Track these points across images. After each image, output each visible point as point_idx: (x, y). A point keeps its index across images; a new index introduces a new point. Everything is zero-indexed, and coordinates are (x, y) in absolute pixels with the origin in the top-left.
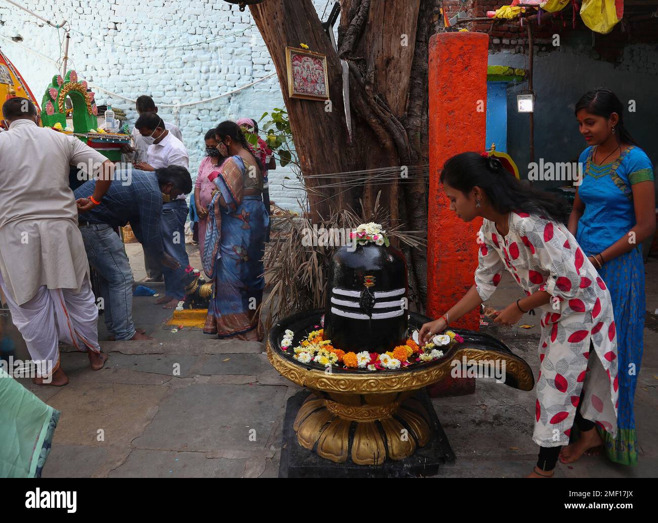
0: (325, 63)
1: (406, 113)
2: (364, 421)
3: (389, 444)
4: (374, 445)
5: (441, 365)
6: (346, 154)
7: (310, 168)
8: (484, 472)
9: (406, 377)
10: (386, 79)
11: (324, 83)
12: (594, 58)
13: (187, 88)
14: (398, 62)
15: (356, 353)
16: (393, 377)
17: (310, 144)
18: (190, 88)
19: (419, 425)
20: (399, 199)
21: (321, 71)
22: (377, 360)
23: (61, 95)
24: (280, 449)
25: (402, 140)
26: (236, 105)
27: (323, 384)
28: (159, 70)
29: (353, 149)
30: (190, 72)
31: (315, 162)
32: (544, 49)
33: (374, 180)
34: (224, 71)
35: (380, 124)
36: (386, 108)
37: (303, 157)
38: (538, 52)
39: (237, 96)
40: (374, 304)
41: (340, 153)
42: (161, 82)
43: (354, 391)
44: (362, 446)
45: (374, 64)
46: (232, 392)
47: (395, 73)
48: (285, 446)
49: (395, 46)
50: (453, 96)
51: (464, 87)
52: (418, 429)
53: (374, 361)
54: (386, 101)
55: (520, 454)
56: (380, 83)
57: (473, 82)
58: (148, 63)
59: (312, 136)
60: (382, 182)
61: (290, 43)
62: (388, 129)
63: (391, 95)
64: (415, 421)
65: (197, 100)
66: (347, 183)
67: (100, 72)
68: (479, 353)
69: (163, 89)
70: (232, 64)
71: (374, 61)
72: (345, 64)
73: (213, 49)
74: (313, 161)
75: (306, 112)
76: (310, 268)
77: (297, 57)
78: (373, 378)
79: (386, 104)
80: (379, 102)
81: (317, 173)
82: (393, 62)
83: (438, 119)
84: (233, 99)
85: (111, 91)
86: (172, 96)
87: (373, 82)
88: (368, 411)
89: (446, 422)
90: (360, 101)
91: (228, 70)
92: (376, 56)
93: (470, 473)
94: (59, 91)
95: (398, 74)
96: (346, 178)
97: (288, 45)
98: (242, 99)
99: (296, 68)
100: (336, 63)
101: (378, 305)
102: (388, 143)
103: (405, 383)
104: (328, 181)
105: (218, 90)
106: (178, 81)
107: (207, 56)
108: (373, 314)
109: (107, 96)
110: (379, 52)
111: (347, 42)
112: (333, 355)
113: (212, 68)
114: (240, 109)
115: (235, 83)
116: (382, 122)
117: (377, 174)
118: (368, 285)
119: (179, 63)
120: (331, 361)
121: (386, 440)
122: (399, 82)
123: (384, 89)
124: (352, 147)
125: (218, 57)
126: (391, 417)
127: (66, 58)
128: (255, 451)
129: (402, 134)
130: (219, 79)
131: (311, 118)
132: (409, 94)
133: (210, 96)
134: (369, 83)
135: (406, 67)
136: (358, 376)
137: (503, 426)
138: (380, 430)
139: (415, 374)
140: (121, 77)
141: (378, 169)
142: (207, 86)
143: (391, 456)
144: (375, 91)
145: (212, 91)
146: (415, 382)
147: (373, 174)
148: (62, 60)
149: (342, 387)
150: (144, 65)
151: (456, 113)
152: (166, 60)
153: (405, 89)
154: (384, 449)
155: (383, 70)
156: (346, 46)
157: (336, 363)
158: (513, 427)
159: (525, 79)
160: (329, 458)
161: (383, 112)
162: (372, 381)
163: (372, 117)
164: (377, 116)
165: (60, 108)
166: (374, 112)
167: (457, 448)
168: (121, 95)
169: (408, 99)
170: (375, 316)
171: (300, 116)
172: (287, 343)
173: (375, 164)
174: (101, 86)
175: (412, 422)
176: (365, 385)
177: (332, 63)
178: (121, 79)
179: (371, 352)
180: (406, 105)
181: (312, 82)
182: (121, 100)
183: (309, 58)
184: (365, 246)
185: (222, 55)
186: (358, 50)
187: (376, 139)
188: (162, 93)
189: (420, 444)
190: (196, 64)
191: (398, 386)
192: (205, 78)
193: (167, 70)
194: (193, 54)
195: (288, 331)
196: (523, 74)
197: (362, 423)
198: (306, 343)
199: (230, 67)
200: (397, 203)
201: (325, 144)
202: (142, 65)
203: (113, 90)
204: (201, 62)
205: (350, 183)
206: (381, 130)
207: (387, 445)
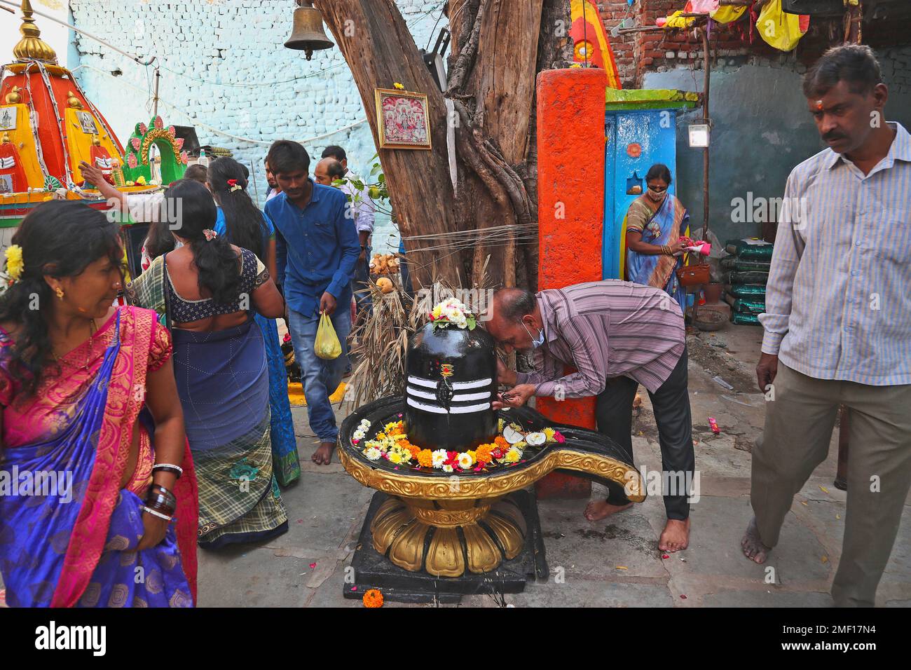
0: (425, 104)
1: (525, 160)
2: (444, 527)
3: (469, 555)
4: (451, 555)
5: (526, 470)
6: (453, 210)
7: (409, 228)
8: (579, 594)
9: (481, 483)
10: (499, 120)
11: (424, 128)
12: (799, 71)
13: (301, 122)
14: (513, 100)
15: (433, 451)
16: (464, 482)
17: (408, 200)
18: (304, 123)
19: (508, 535)
20: (516, 263)
21: (420, 115)
22: (456, 459)
23: (144, 144)
24: (354, 551)
25: (518, 194)
26: (356, 140)
27: (387, 485)
28: (269, 103)
29: (461, 204)
30: (304, 103)
31: (414, 221)
32: (731, 63)
33: (486, 241)
34: (342, 101)
35: (491, 175)
36: (499, 155)
37: (400, 215)
38: (724, 67)
39: (357, 131)
40: (452, 396)
41: (445, 209)
42: (272, 116)
43: (419, 496)
44: (438, 555)
45: (483, 104)
46: (317, 482)
47: (510, 113)
48: (360, 547)
49: (508, 81)
50: (562, 147)
51: (574, 136)
52: (506, 538)
53: (451, 461)
54: (498, 147)
55: (627, 575)
56: (491, 125)
57: (586, 129)
58: (256, 94)
59: (410, 191)
60: (495, 243)
61: (382, 84)
62: (500, 181)
63: (505, 140)
64: (504, 530)
65: (312, 136)
66: (454, 245)
67: (203, 106)
68: (579, 456)
69: (273, 125)
70: (351, 93)
71: (484, 100)
72: (449, 103)
73: (329, 76)
74: (412, 220)
75: (402, 163)
76: (399, 347)
77: (390, 100)
78: (442, 482)
79: (498, 151)
80: (488, 148)
81: (417, 233)
82: (507, 100)
83: (543, 175)
84: (352, 134)
85: (216, 129)
86: (283, 132)
87: (481, 125)
88: (449, 516)
89: (549, 531)
90: (467, 148)
91: (346, 101)
92: (486, 94)
93: (563, 593)
94: (143, 141)
95: (513, 114)
96: (454, 239)
97: (378, 86)
98: (362, 134)
99: (388, 113)
100: (439, 104)
101: (456, 398)
102: (502, 198)
103: (479, 490)
104: (431, 243)
105: (335, 124)
106: (289, 114)
107: (323, 84)
108: (451, 408)
109: (213, 134)
110: (489, 89)
111: (456, 76)
112: (407, 452)
113: (328, 99)
114: (361, 145)
115: (354, 115)
116: (494, 173)
117: (489, 233)
118: (445, 375)
119: (291, 94)
120: (403, 459)
121: (466, 550)
122: (515, 124)
123: (497, 133)
124: (460, 201)
125: (334, 84)
126: (476, 523)
127: (156, 99)
128: (327, 551)
129: (518, 186)
130: (336, 111)
131: (409, 170)
132: (529, 137)
133: (326, 131)
134: (477, 126)
135: (524, 106)
136: (425, 480)
137: (616, 539)
138: (460, 537)
139: (492, 480)
140: (227, 112)
141: (491, 228)
142: (323, 119)
143: (471, 568)
144: (485, 136)
145: (328, 125)
146: (491, 489)
147: (484, 234)
148: (152, 101)
149: (407, 490)
150: (252, 97)
151: (567, 167)
152: (277, 90)
153: (522, 132)
154: (463, 559)
155: (495, 110)
156: (455, 82)
157: (409, 461)
158: (628, 542)
159: (700, 104)
160: (401, 566)
161: (494, 161)
162: (440, 485)
163: (481, 167)
164: (488, 166)
165: (144, 159)
166: (484, 161)
167: (555, 562)
168: (227, 132)
169: (528, 143)
170: (454, 410)
171: (395, 168)
172: (359, 435)
173: (487, 221)
174: (206, 123)
175: (500, 530)
176: (432, 489)
177: (435, 104)
178: (227, 114)
179: (449, 450)
180: (525, 150)
181: (409, 127)
182: (228, 138)
183: (404, 100)
184: (445, 329)
185: (339, 82)
186: (468, 86)
187: (487, 191)
188: (273, 129)
189: (508, 556)
190: (309, 93)
191: (471, 493)
192: (320, 111)
193: (278, 102)
194: (307, 83)
195: (364, 421)
196: (696, 99)
197: (442, 529)
198: (381, 435)
199: (348, 96)
200: (514, 268)
201: (426, 200)
202: (250, 98)
203: (218, 127)
204: (316, 91)
205: (458, 244)
206: (492, 182)
207: (467, 555)
